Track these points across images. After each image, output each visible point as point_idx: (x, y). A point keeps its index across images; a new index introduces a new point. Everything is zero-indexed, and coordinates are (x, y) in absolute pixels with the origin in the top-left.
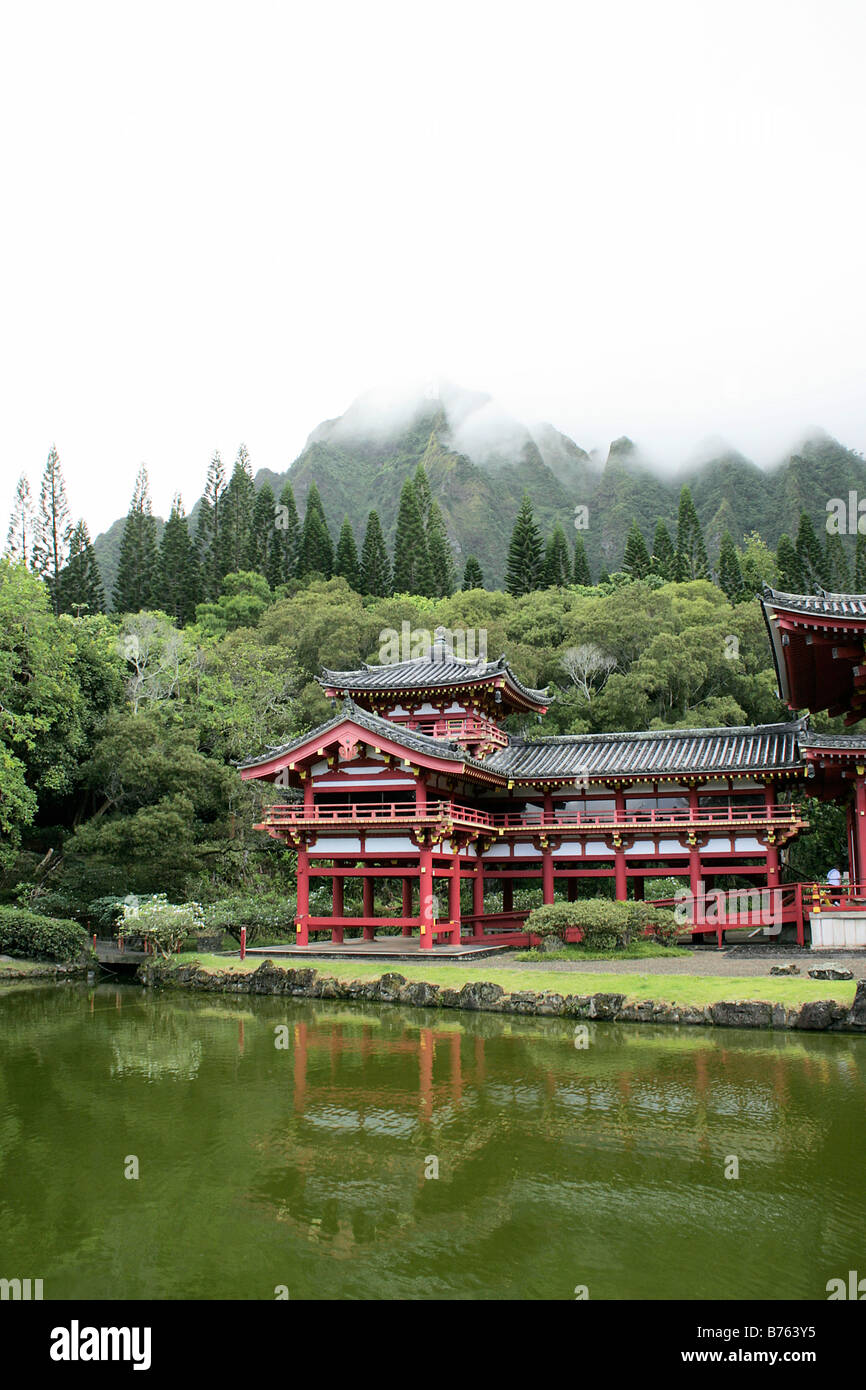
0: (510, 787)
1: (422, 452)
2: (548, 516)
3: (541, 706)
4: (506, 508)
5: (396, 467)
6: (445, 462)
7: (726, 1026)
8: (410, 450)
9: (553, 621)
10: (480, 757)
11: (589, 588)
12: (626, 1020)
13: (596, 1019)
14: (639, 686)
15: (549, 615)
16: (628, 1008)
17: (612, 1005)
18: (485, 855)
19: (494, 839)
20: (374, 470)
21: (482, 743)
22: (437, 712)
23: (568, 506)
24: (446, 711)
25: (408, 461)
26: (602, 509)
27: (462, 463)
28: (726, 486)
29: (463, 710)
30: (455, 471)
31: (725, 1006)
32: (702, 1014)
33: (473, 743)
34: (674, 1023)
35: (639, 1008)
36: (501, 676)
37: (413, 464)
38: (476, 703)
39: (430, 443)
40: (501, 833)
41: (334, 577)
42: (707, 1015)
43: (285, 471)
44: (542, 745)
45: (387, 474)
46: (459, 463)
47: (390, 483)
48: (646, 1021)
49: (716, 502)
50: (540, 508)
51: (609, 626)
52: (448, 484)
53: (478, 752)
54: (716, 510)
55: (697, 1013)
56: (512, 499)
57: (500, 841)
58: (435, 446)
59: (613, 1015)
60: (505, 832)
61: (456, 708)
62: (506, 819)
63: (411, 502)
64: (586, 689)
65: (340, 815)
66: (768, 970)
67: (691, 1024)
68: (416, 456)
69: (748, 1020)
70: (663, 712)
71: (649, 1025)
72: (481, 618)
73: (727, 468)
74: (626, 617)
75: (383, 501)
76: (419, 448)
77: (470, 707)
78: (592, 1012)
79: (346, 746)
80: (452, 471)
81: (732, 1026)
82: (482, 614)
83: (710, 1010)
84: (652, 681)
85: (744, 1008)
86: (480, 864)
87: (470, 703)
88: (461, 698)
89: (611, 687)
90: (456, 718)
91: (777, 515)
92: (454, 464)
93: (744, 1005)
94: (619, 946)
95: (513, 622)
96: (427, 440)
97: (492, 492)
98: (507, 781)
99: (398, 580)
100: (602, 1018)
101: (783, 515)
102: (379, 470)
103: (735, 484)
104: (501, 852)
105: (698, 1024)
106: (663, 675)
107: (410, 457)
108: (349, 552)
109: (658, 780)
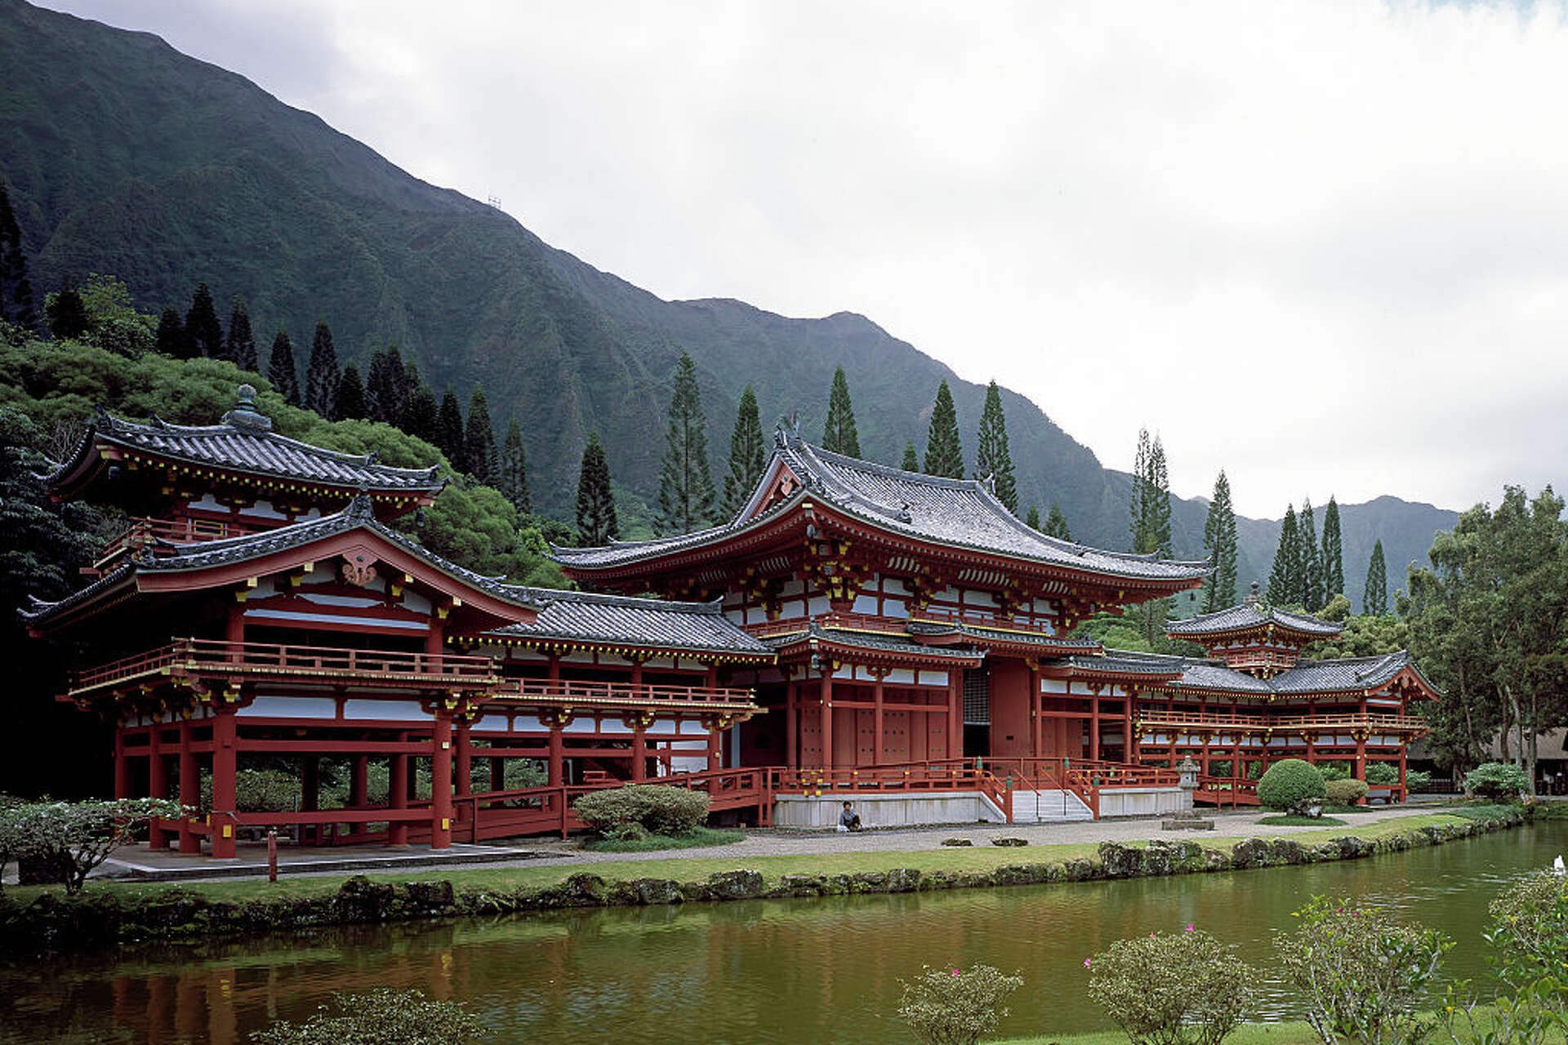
65: (325, 664)
79: (356, 566)
109: (596, 649)
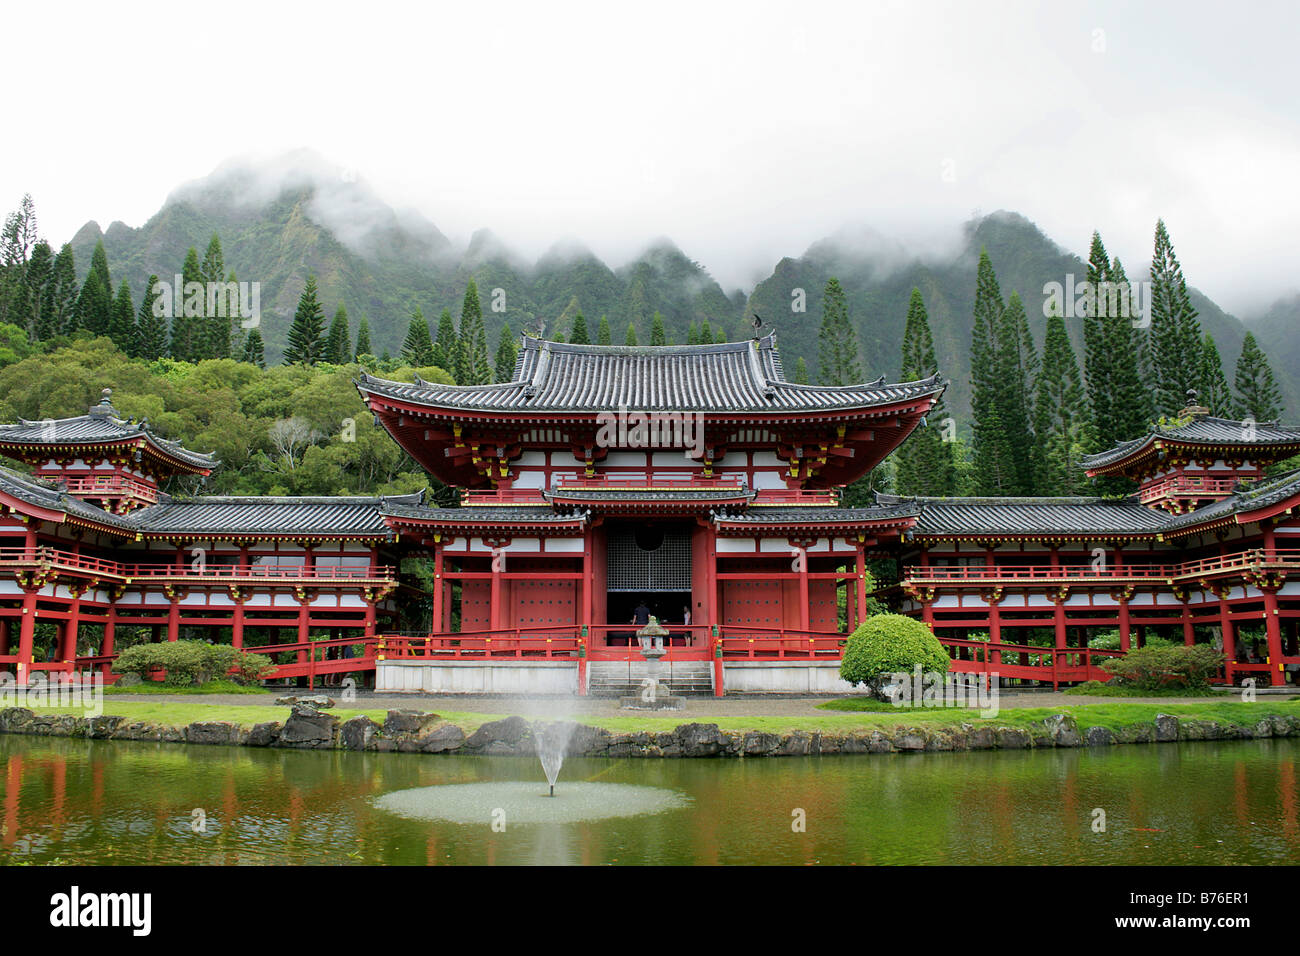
0: (138, 539)
1: (285, 222)
2: (405, 297)
3: (205, 469)
4: (364, 286)
5: (258, 234)
6: (306, 234)
7: (193, 743)
8: (274, 219)
9: (288, 394)
10: (122, 511)
11: (334, 366)
12: (120, 738)
13: (94, 738)
14: (332, 458)
15: (285, 388)
16: (123, 728)
17: (109, 726)
18: (118, 602)
19: (124, 587)
20: (235, 235)
21: (122, 499)
22: (88, 468)
23: (425, 289)
24: (97, 468)
25: (270, 230)
26: (458, 295)
27: (323, 237)
28: (577, 284)
29: (112, 468)
30: (316, 245)
31: (196, 727)
32: (178, 733)
33: (114, 498)
34: (157, 741)
35: (132, 728)
36: (142, 438)
37: (275, 233)
38: (123, 461)
39: (294, 214)
40: (129, 581)
41: (100, 337)
42: (182, 734)
43: (141, 226)
44: (188, 504)
45: (247, 241)
46: (321, 237)
47: (250, 250)
48: (135, 740)
49: (568, 298)
50: (399, 288)
51: (321, 402)
52: (308, 256)
53: (120, 506)
54: (567, 305)
55: (175, 732)
56: (371, 277)
57: (131, 589)
58: (300, 216)
59: (109, 734)
60: (133, 581)
61: (106, 466)
62: (137, 569)
63: (193, 270)
64: (289, 459)
66: (275, 701)
67: (168, 741)
68: (280, 226)
69: (210, 737)
70: (363, 484)
71: (137, 742)
72: (220, 386)
73: (581, 268)
74: (340, 394)
75: (242, 266)
76: (282, 218)
77: (119, 465)
78: (90, 732)
80: (313, 244)
81: (198, 743)
82: (222, 383)
83: (186, 730)
84: (345, 455)
85: (209, 728)
86: (113, 610)
87: (118, 462)
88: (110, 455)
89: (308, 457)
90: (105, 474)
91: (623, 316)
92: (316, 238)
93: (208, 725)
94: (194, 683)
95: (251, 392)
96: (292, 211)
97: (353, 270)
98: (135, 533)
99: (173, 345)
100: (99, 737)
101: (628, 316)
102: (239, 236)
103: (586, 284)
104: (133, 600)
105: (175, 741)
106: (357, 450)
107: (273, 225)
108: (124, 314)
109: (277, 539)
